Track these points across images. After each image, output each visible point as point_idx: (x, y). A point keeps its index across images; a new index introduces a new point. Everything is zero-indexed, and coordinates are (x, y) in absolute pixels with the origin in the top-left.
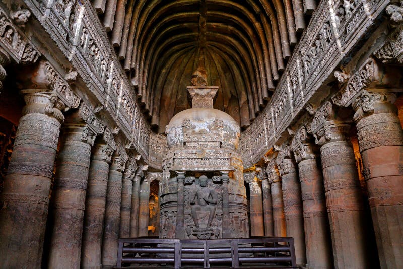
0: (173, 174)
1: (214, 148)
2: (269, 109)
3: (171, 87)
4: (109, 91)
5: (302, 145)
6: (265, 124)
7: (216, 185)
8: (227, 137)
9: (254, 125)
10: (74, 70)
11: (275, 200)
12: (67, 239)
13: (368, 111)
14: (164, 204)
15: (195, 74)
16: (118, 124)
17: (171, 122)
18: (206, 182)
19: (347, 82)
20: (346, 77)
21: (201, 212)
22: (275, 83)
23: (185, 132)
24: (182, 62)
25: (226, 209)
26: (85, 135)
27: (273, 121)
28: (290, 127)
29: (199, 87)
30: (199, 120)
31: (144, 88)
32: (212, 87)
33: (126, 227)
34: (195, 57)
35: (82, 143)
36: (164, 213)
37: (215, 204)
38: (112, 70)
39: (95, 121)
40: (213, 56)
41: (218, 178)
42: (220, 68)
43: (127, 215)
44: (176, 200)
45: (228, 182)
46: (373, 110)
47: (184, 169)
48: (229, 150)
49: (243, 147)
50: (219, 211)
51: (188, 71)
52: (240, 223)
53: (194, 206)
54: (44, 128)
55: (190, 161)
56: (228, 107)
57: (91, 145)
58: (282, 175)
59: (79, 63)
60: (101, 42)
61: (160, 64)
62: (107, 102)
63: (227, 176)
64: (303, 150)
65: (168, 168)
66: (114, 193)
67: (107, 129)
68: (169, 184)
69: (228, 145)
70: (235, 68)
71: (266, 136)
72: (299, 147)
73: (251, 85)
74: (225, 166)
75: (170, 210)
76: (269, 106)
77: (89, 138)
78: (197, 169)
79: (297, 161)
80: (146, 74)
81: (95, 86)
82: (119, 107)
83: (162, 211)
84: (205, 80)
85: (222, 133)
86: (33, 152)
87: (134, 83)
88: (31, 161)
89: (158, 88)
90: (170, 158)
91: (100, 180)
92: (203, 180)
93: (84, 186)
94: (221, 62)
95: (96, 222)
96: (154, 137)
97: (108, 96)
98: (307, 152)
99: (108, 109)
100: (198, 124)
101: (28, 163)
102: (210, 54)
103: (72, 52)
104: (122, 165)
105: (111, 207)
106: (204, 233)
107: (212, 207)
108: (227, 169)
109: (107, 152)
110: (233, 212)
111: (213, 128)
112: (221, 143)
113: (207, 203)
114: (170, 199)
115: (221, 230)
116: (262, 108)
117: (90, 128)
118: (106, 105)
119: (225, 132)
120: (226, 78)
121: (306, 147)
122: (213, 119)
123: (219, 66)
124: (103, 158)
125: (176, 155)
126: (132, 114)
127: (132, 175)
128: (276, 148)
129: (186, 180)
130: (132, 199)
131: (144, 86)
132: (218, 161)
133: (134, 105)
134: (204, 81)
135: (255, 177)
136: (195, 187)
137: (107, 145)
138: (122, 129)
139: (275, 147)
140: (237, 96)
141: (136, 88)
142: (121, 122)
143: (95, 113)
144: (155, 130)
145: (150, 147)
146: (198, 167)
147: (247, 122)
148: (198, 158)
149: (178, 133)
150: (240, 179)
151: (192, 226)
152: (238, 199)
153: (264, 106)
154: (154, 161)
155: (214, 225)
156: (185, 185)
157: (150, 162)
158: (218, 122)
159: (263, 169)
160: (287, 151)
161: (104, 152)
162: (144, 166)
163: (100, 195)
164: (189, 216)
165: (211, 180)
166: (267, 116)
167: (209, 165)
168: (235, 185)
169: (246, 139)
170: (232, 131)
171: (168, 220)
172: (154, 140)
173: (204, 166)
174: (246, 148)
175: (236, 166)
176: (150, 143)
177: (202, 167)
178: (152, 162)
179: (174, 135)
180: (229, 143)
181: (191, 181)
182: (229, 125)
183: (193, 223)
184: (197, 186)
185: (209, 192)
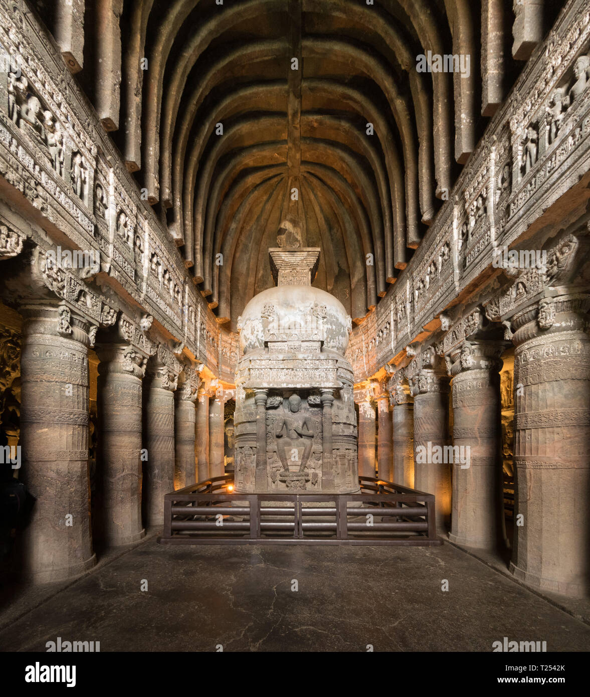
0: (250, 392)
1: (311, 352)
2: (403, 284)
3: (247, 256)
5: (468, 344)
6: (392, 313)
7: (314, 409)
8: (332, 335)
9: (372, 317)
11: (398, 430)
12: (55, 513)
14: (240, 435)
15: (283, 227)
16: (147, 307)
17: (245, 310)
18: (299, 404)
22: (423, 229)
23: (267, 327)
25: (327, 445)
26: (66, 324)
27: (408, 306)
28: (446, 311)
29: (288, 248)
30: (287, 305)
31: (198, 251)
32: (310, 249)
34: (283, 200)
35: (62, 339)
36: (239, 450)
37: (312, 437)
38: (111, 190)
39: (88, 297)
40: (312, 198)
41: (317, 400)
42: (323, 219)
43: (189, 451)
44: (255, 432)
45: (332, 404)
47: (265, 385)
48: (334, 355)
49: (354, 352)
50: (317, 447)
51: (272, 226)
52: (347, 464)
53: (281, 440)
55: (274, 372)
56: (333, 290)
57: (87, 344)
58: (415, 395)
63: (330, 396)
64: (468, 352)
65: (242, 382)
66: (160, 423)
67: (124, 315)
68: (245, 407)
69: (333, 347)
70: (347, 218)
71: (393, 333)
72: (461, 347)
74: (328, 380)
75: (247, 445)
76: (404, 280)
77: (78, 331)
78: (284, 386)
79: (449, 374)
81: (63, 212)
82: (145, 275)
84: (299, 238)
85: (324, 327)
90: (245, 368)
91: (126, 406)
92: (295, 402)
93: (79, 420)
94: (325, 207)
95: (126, 472)
96: (226, 338)
97: (111, 247)
98: (475, 357)
100: (286, 313)
102: (308, 195)
104: (173, 380)
106: (295, 478)
107: (307, 441)
108: (330, 385)
109: (133, 359)
110: (338, 449)
111: (310, 318)
112: (322, 343)
113: (301, 435)
114: (245, 429)
115: (320, 475)
116: (390, 286)
117: (76, 310)
118: (108, 265)
119: (329, 326)
120: (332, 240)
121: (473, 347)
122: (310, 304)
123: (322, 216)
124: (128, 368)
125: (253, 363)
126: (180, 295)
127: (193, 393)
128: (410, 351)
129: (269, 402)
130: (196, 428)
131: (198, 247)
132: (317, 373)
133: (181, 278)
134: (297, 240)
135: (368, 396)
136: (283, 412)
137: (131, 347)
138: (160, 319)
139: (408, 349)
140: (347, 271)
141: (180, 247)
142: (154, 306)
143: (82, 279)
144: (227, 327)
145: (220, 352)
146: (286, 382)
147: (361, 312)
148: (286, 367)
149: (256, 328)
150: (349, 398)
151: (279, 469)
152: (345, 430)
153: (393, 281)
154: (228, 374)
155: (310, 467)
156: (267, 409)
157: (222, 375)
158: (319, 309)
159: (381, 384)
160: (431, 356)
161: (127, 358)
162: (213, 381)
163: (129, 429)
164: (275, 453)
165: (306, 401)
166: (397, 298)
167: (303, 379)
168: (342, 409)
169: (358, 340)
170: (340, 323)
171: (244, 459)
172: (226, 342)
173: (295, 379)
174: (357, 353)
175: (345, 381)
176: (220, 346)
177: (293, 383)
178: (224, 374)
179: (250, 331)
180: (334, 344)
181: (277, 402)
182: (335, 313)
183: (280, 464)
184: (285, 410)
185: (304, 420)
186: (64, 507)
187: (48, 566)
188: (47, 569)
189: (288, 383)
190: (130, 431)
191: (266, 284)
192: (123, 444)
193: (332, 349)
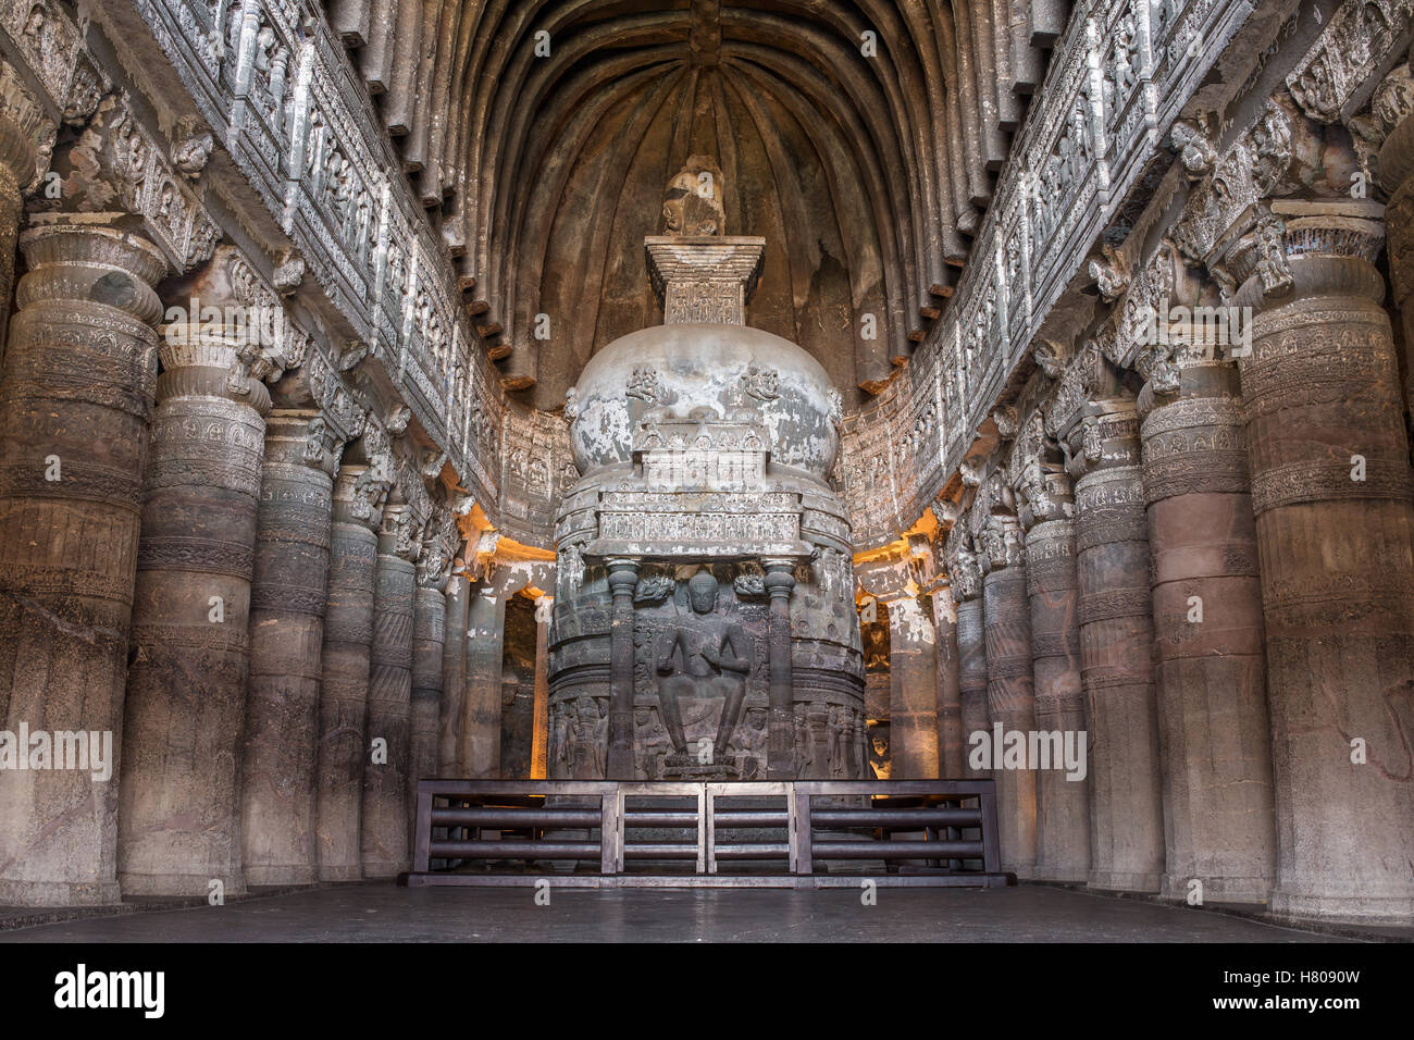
0: (597, 567)
1: (740, 476)
2: (950, 329)
3: (585, 222)
4: (378, 292)
5: (1036, 472)
6: (938, 381)
7: (748, 607)
8: (792, 435)
9: (904, 382)
10: (296, 255)
11: (967, 663)
12: (280, 764)
13: (1163, 391)
14: (565, 672)
15: (677, 184)
16: (405, 394)
17: (583, 376)
18: (713, 595)
19: (1123, 294)
20: (1117, 281)
21: (698, 700)
22: (965, 241)
23: (639, 417)
24: (626, 126)
25: (781, 690)
26: (317, 445)
27: (961, 376)
28: (1000, 408)
30: (687, 370)
31: (484, 247)
32: (741, 240)
33: (425, 757)
34: (679, 105)
35: (306, 469)
36: (562, 707)
37: (745, 672)
38: (384, 218)
39: (340, 397)
40: (751, 102)
41: (749, 582)
42: (778, 145)
43: (427, 716)
44: (606, 660)
45: (791, 595)
46: (1178, 388)
47: (634, 549)
48: (794, 481)
49: (867, 463)
50: (757, 697)
51: (650, 156)
52: (831, 741)
53: (669, 681)
54: (230, 436)
55: (656, 520)
56: (806, 306)
57: (331, 476)
58: (986, 573)
59: (306, 230)
60: (357, 136)
61: (541, 136)
62: (376, 330)
63: (786, 576)
64: (1040, 486)
65: (577, 544)
66: (388, 633)
67: (373, 416)
68: (582, 601)
69: (795, 462)
70: (836, 149)
71: (941, 428)
73: (894, 225)
74: (779, 540)
75: (586, 693)
76: (952, 319)
77: (326, 455)
78: (679, 551)
80: (489, 192)
81: (346, 288)
82: (407, 334)
83: (556, 698)
84: (717, 207)
85: (772, 419)
86: (205, 510)
87: (452, 239)
88: (202, 533)
89: (531, 233)
90: (583, 510)
91: (353, 590)
92: (704, 590)
94: (784, 121)
95: (344, 725)
96: (519, 425)
97: (377, 309)
98: (1051, 496)
99: (380, 354)
100: (686, 387)
101: (194, 540)
102: (739, 95)
103: (288, 202)
104: (414, 537)
105: (381, 681)
106: (702, 769)
107: (733, 684)
108: (785, 549)
109: (369, 494)
110: (807, 703)
111: (738, 399)
112: (769, 453)
113: (717, 668)
114: (584, 654)
115: (764, 763)
116: (928, 323)
117: (330, 423)
118: (375, 342)
119: (785, 416)
120: (803, 189)
121: (1048, 477)
122: (740, 367)
123: (776, 139)
124: (360, 513)
125: (606, 500)
126: (446, 350)
127: (443, 569)
128: (969, 475)
129: (641, 588)
130: (444, 660)
131: (484, 238)
132: (755, 522)
133: (451, 316)
134: (711, 212)
135: (910, 581)
136: (674, 613)
138: (418, 411)
139: (963, 469)
140: (842, 263)
141: (458, 258)
142: (414, 388)
143: (341, 372)
144: (523, 397)
145: (504, 462)
146: (682, 543)
147: (878, 367)
148: (683, 509)
149: (612, 418)
150: (837, 584)
151: (664, 750)
152: (826, 657)
153: (934, 314)
154: (521, 519)
155: (739, 745)
156: (638, 605)
157: (507, 522)
158: (760, 379)
159: (934, 548)
160: (1001, 487)
161: (361, 492)
162: (486, 538)
163: (354, 638)
164: (653, 713)
165: (731, 588)
166: (943, 352)
167: (723, 536)
168: (818, 607)
169: (875, 434)
170: (812, 408)
171: (577, 727)
172: (520, 435)
173: (704, 537)
174: (875, 466)
175: (824, 540)
176: (504, 446)
177: (698, 544)
178: (512, 520)
179: (597, 425)
180: (799, 455)
181: (660, 590)
182: (798, 387)
183: (667, 738)
184: (680, 609)
185: (724, 632)
186: (291, 757)
187: (263, 857)
188: (262, 863)
189: (687, 546)
190: (356, 643)
191: (632, 286)
192: (342, 669)
193: (794, 467)
